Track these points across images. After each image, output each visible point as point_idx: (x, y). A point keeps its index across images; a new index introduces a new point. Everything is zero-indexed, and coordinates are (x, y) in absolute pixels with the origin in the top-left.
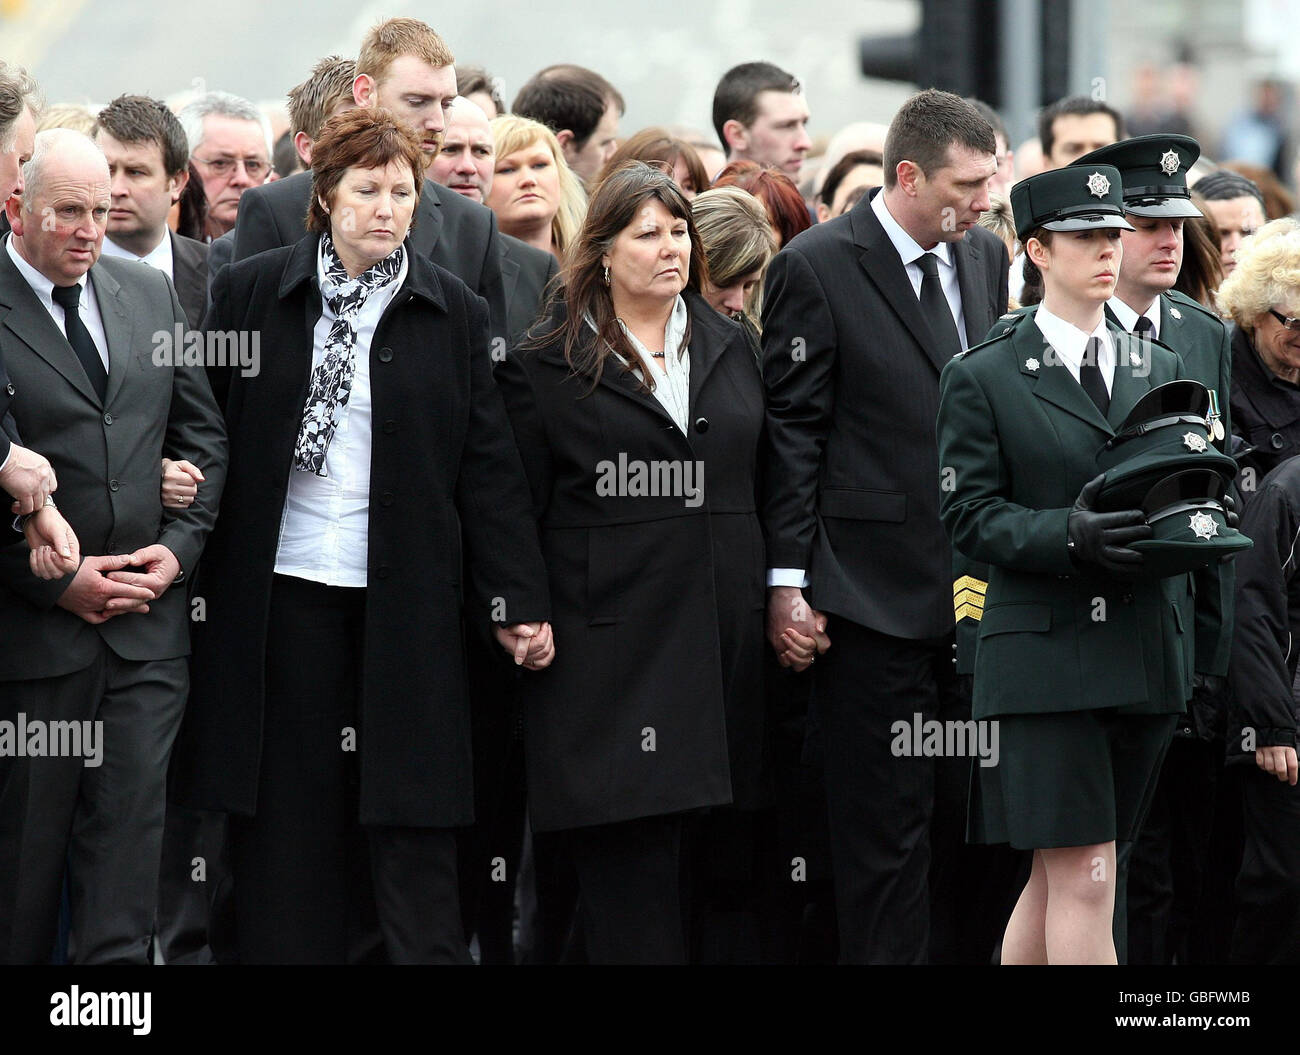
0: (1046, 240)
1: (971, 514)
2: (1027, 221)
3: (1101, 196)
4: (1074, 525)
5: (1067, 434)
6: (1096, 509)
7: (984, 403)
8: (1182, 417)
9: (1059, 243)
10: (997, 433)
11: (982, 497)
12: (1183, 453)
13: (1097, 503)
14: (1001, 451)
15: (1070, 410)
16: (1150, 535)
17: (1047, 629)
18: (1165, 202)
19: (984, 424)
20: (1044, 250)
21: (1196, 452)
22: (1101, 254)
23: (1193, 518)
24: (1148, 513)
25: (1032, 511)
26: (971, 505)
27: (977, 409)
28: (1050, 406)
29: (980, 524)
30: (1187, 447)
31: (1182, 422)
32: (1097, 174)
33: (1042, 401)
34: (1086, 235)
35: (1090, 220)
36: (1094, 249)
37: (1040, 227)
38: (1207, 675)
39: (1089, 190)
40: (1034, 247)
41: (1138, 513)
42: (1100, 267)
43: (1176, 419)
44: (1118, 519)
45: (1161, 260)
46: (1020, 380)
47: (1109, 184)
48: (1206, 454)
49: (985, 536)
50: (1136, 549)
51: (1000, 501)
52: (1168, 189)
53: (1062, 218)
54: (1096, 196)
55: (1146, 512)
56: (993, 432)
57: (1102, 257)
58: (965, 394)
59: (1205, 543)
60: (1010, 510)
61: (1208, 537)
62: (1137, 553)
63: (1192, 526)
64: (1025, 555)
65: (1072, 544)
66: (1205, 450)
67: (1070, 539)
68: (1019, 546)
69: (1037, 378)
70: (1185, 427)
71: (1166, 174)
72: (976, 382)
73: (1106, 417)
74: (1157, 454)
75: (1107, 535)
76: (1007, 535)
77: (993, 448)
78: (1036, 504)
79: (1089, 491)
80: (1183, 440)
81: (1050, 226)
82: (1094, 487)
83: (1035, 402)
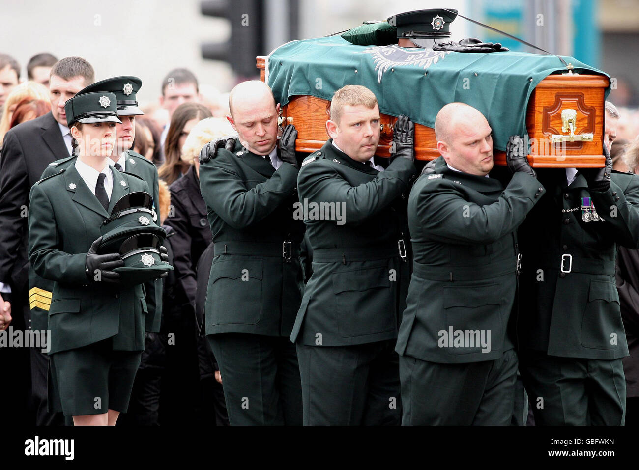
0: (80, 127)
1: (42, 256)
2: (71, 118)
3: (105, 107)
4: (88, 261)
5: (88, 219)
6: (98, 253)
7: (48, 204)
8: (139, 209)
9: (85, 128)
10: (55, 218)
11: (47, 249)
12: (137, 226)
13: (99, 250)
14: (57, 227)
15: (90, 207)
16: (123, 265)
17: (78, 311)
18: (126, 108)
19: (49, 215)
20: (79, 132)
21: (144, 225)
22: (105, 134)
23: (142, 256)
24: (122, 254)
25: (70, 255)
26: (42, 253)
27: (45, 207)
28: (80, 206)
29: (46, 261)
30: (140, 223)
31: (138, 211)
32: (104, 96)
33: (76, 203)
34: (98, 125)
35: (101, 118)
36: (102, 131)
37: (77, 121)
38: (150, 332)
39: (100, 104)
40: (74, 131)
41: (117, 254)
42: (105, 140)
43: (136, 210)
44: (108, 257)
45: (125, 135)
46: (66, 193)
47: (110, 101)
48: (149, 226)
49: (48, 267)
50: (116, 271)
51: (56, 251)
52: (127, 102)
53: (87, 117)
54: (103, 107)
55: (121, 254)
56: (53, 218)
57: (106, 136)
58: (40, 200)
59: (149, 268)
60: (60, 255)
61: (150, 265)
62: (117, 274)
63: (142, 260)
64: (66, 276)
65: (88, 270)
66: (149, 224)
67: (86, 267)
68: (64, 271)
69: (74, 192)
70: (140, 214)
71: (126, 94)
72: (45, 194)
73: (107, 211)
74: (126, 226)
75: (104, 265)
76: (58, 266)
77: (53, 225)
78: (72, 252)
79: (95, 244)
80: (138, 219)
81: (82, 121)
82: (98, 242)
83: (73, 203)
